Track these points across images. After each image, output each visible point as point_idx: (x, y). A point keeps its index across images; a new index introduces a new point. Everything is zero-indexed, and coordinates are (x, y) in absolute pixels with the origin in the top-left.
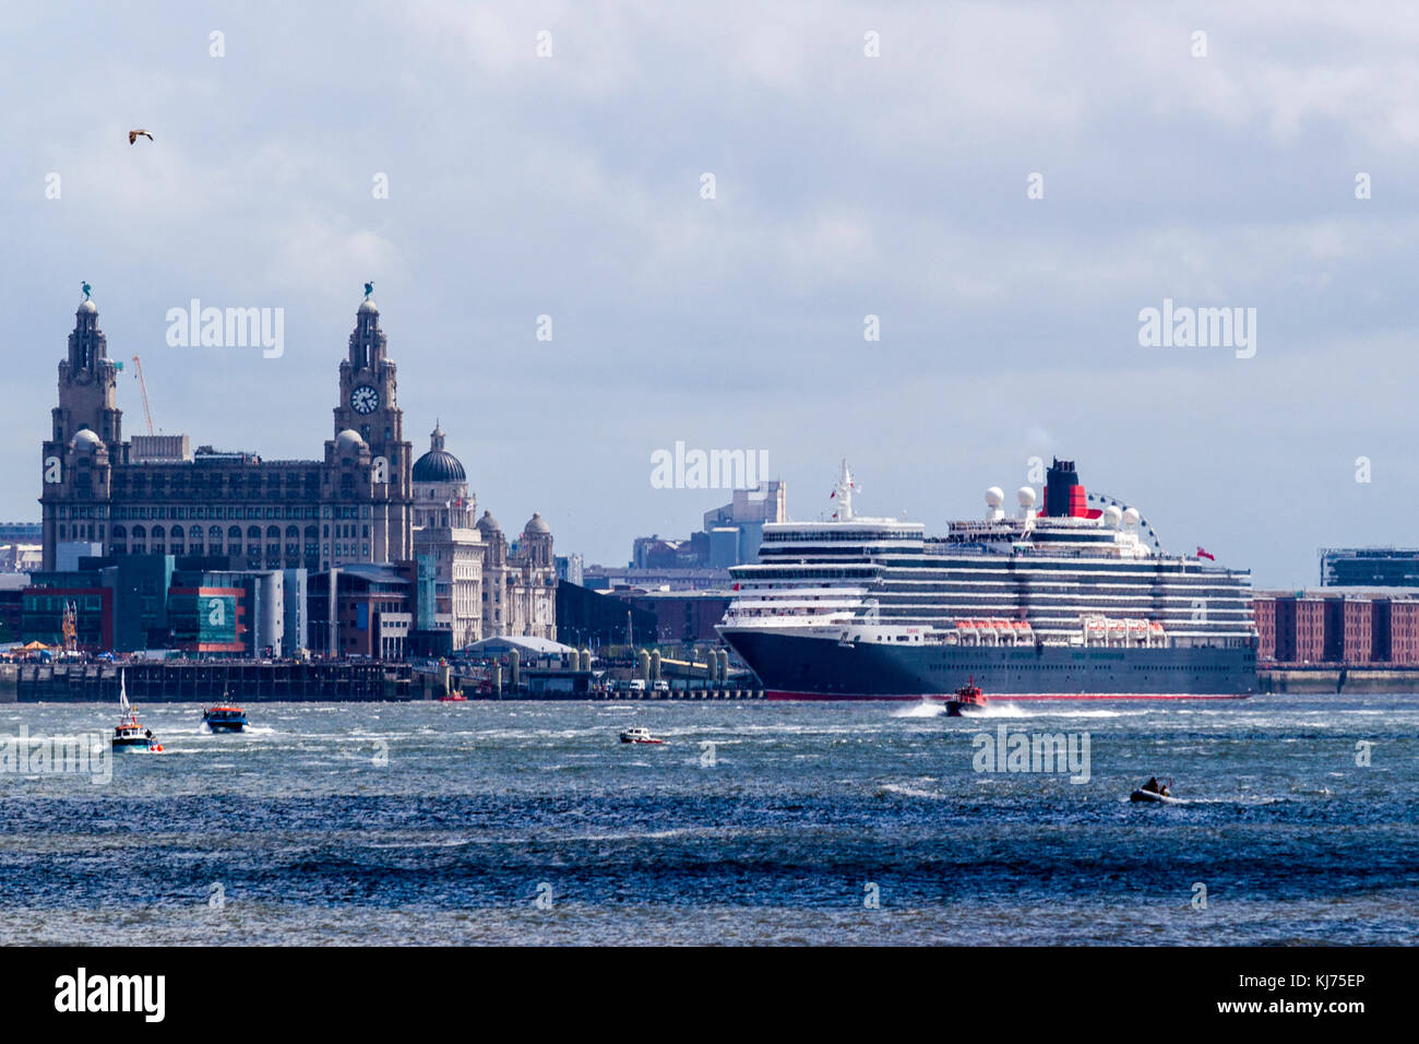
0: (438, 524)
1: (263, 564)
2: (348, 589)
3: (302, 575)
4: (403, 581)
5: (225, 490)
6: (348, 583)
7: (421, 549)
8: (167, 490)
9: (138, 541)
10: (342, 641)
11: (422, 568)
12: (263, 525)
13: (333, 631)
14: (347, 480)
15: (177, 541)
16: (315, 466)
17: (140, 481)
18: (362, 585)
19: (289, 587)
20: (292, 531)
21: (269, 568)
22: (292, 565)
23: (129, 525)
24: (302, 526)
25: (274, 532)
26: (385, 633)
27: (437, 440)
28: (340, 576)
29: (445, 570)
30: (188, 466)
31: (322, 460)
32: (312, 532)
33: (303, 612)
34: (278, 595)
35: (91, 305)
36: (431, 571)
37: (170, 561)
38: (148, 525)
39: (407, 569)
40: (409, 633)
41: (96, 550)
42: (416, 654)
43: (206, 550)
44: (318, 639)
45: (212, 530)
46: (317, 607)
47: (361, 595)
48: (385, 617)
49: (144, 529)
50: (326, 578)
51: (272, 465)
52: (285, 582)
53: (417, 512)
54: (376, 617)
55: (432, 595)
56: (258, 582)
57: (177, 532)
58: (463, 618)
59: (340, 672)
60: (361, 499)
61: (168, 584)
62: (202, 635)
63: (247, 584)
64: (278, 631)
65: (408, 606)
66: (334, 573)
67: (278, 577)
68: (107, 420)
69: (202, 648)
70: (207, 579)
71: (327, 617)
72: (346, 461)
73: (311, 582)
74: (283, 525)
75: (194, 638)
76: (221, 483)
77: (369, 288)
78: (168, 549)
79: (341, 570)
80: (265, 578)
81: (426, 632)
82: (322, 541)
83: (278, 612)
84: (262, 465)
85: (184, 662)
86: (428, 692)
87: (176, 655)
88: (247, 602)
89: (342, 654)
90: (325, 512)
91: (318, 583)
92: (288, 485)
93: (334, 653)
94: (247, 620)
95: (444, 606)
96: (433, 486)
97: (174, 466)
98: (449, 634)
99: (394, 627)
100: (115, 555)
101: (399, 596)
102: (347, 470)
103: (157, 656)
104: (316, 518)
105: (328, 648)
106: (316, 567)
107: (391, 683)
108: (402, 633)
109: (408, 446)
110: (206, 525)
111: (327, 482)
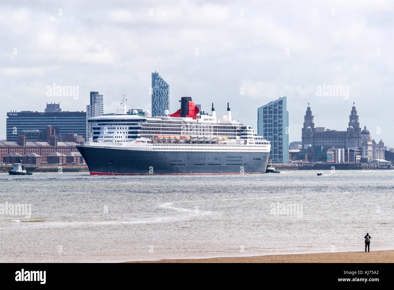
0: (365, 141)
1: (337, 148)
2: (351, 152)
3: (343, 149)
4: (360, 150)
5: (331, 136)
6: (351, 151)
7: (363, 145)
8: (322, 136)
9: (317, 144)
10: (350, 160)
11: (363, 148)
12: (337, 141)
13: (349, 159)
14: (351, 134)
15: (323, 144)
16: (345, 132)
17: (317, 135)
18: (353, 151)
19: (341, 152)
20: (342, 142)
21: (338, 148)
22: (342, 148)
23: (316, 142)
24: (343, 142)
25: (339, 142)
26: (357, 159)
27: (365, 127)
28: (349, 150)
29: (366, 149)
30: (325, 132)
31: (347, 131)
32: (345, 143)
33: (344, 155)
34: (339, 153)
35: (310, 106)
36: (364, 149)
37: (322, 148)
38: (319, 142)
39: (360, 149)
40: (361, 159)
41: (310, 146)
42: (362, 162)
43: (328, 145)
44: (346, 160)
45: (329, 142)
46: (346, 155)
47: (353, 153)
48: (357, 156)
49: (318, 142)
50: (347, 150)
51: (338, 132)
52: (341, 151)
53: (362, 139)
54: (355, 156)
55: (364, 153)
56: (336, 150)
57: (323, 143)
58: (369, 156)
59: (350, 165)
60: (352, 137)
61: (322, 151)
62: (328, 159)
63: (335, 151)
64: (340, 159)
65: (360, 154)
66: (349, 149)
67: (340, 150)
68: (312, 125)
69: (328, 161)
70: (328, 150)
71: (347, 156)
72: (351, 131)
73: (345, 150)
74: (340, 141)
75: (326, 160)
76: (330, 135)
77: (354, 103)
78: (322, 145)
79: (350, 149)
80: (337, 150)
81: (364, 159)
82: (347, 144)
83: (340, 156)
84: (337, 132)
85: (325, 163)
86: (364, 168)
87: (323, 162)
88: (335, 154)
89: (350, 162)
90: (347, 139)
91: (346, 151)
92: (341, 135)
93: (349, 162)
94: (335, 157)
95: (366, 154)
96: (365, 135)
97: (323, 132)
98: (367, 159)
99: (358, 158)
100: (313, 146)
101: (359, 153)
102: (350, 133)
103: (320, 162)
104: (346, 140)
105: (348, 161)
106: (346, 148)
107: (358, 167)
108: (360, 159)
109: (361, 128)
110: (328, 141)
111: (347, 135)
